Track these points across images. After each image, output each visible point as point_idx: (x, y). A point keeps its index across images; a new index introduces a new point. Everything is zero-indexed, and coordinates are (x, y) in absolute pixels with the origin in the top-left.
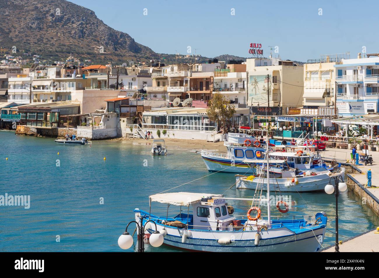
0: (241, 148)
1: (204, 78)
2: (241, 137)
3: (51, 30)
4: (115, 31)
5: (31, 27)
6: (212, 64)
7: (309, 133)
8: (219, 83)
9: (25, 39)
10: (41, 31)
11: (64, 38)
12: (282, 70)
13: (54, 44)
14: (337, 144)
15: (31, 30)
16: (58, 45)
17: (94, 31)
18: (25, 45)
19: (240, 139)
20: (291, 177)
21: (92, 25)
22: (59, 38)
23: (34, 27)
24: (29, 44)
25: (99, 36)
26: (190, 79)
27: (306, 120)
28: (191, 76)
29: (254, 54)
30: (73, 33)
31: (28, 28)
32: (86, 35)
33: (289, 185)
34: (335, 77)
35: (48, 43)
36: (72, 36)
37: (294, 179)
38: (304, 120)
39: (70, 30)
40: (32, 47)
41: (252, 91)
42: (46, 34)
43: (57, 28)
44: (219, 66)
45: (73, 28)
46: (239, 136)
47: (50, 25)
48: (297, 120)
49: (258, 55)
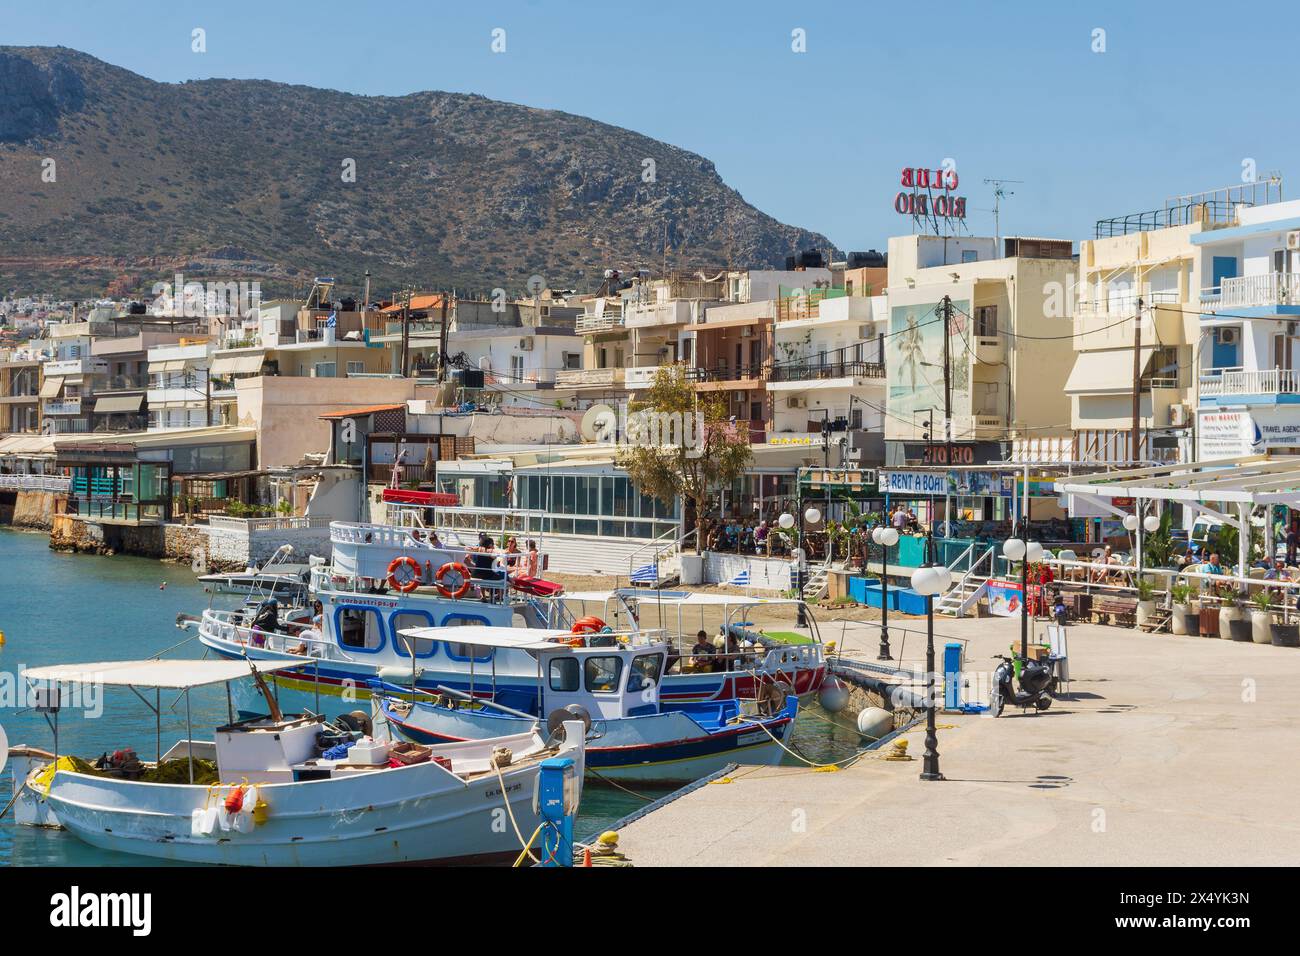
1: (743, 326)
3: (572, 227)
4: (781, 226)
5: (508, 219)
6: (798, 273)
7: (993, 547)
8: (799, 349)
9: (488, 257)
10: (539, 232)
11: (612, 252)
12: (1015, 277)
13: (581, 273)
14: (1099, 602)
15: (507, 228)
16: (595, 277)
17: (711, 229)
18: (488, 278)
21: (706, 208)
22: (597, 254)
23: (517, 219)
24: (502, 273)
25: (726, 244)
26: (699, 332)
27: (988, 487)
28: (704, 322)
29: (922, 217)
30: (642, 235)
31: (498, 223)
32: (686, 242)
34: (1200, 295)
35: (561, 269)
36: (638, 248)
38: (981, 487)
39: (631, 227)
40: (510, 285)
41: (901, 373)
42: (557, 241)
43: (592, 221)
44: (827, 283)
45: (643, 220)
47: (569, 210)
48: (953, 488)
49: (941, 220)
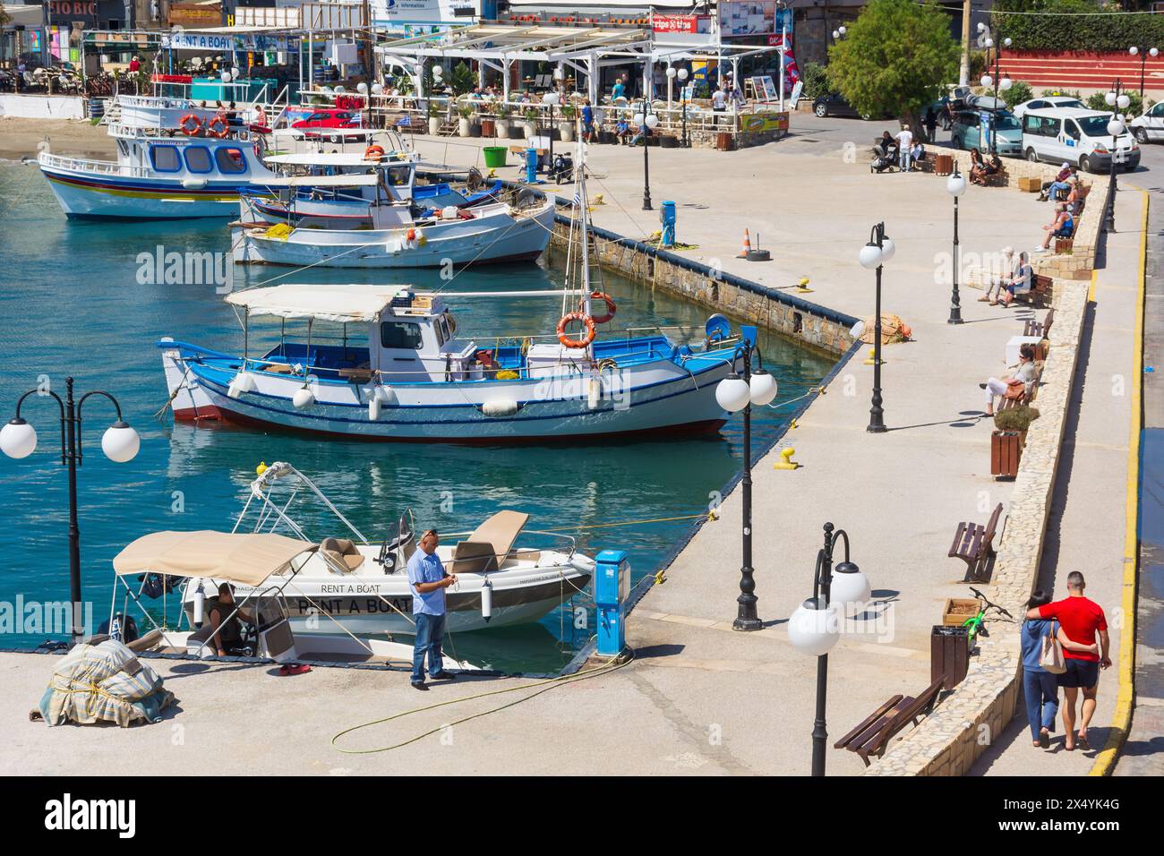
0: (167, 141)
2: (170, 108)
7: (287, 86)
14: (390, 119)
19: (167, 115)
20: (399, 224)
33: (400, 249)
37: (413, 231)
46: (162, 107)
